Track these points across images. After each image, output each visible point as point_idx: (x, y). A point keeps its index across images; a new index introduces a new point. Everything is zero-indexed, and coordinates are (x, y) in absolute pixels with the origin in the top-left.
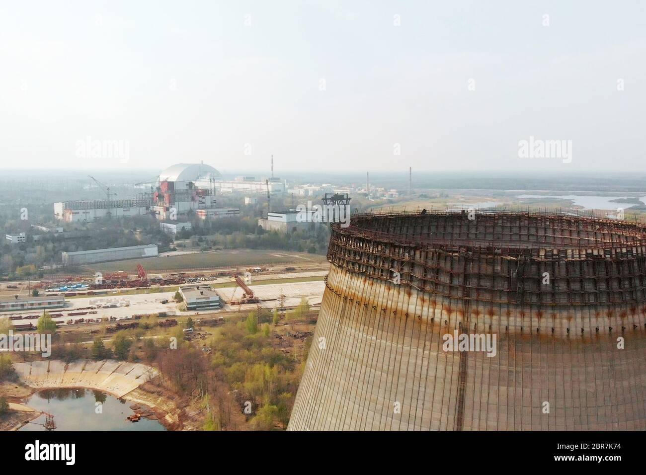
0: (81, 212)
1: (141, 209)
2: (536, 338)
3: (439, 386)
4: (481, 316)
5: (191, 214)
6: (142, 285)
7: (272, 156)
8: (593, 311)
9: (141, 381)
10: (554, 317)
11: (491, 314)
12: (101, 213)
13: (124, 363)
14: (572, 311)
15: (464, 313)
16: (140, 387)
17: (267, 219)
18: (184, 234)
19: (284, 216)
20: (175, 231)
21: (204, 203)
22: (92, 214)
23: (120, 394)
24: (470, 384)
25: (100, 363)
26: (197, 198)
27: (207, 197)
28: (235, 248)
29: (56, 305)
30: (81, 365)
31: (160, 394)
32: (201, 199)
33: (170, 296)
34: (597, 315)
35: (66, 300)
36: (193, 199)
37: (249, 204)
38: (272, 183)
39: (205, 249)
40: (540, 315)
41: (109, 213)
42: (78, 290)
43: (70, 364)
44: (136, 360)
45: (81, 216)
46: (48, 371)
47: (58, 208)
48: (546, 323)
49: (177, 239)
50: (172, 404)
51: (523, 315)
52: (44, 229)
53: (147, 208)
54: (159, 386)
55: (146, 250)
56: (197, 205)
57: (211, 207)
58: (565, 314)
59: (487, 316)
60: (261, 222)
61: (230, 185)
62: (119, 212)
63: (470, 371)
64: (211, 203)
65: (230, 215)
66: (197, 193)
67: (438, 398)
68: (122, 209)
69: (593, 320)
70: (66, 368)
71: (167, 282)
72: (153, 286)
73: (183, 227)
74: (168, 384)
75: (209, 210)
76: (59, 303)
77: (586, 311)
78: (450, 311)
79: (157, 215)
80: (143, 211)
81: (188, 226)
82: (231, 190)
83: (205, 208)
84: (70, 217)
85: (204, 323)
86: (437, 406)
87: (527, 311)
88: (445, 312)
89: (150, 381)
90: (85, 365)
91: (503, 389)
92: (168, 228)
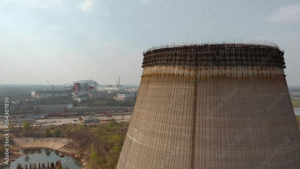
0: (42, 94)
2: (224, 77)
3: (186, 98)
4: (202, 71)
5: (86, 95)
6: (66, 116)
7: (119, 77)
8: (246, 67)
9: (65, 144)
10: (231, 69)
11: (206, 69)
12: (50, 95)
13: (58, 138)
14: (238, 67)
15: (196, 70)
16: (65, 146)
17: (117, 96)
18: (83, 102)
19: (124, 95)
20: (80, 101)
21: (91, 91)
22: (46, 96)
23: (56, 149)
24: (198, 96)
25: (48, 139)
27: (93, 89)
28: (104, 106)
29: (31, 121)
30: (40, 140)
31: (73, 148)
32: (90, 90)
33: (77, 119)
34: (248, 69)
35: (35, 120)
36: (87, 90)
37: (110, 93)
38: (119, 87)
39: (92, 106)
40: (225, 69)
41: (53, 96)
42: (40, 118)
43: (36, 139)
44: (63, 137)
45: (42, 96)
46: (27, 141)
47: (33, 93)
48: (228, 72)
49: (81, 103)
50: (78, 151)
51: (219, 69)
52: (27, 100)
53: (69, 94)
54: (73, 145)
55: (68, 106)
56: (89, 92)
57: (95, 93)
58: (235, 68)
59: (205, 71)
60: (114, 98)
61: (102, 88)
62: (57, 95)
63: (198, 92)
64: (95, 91)
65: (102, 96)
66: (89, 88)
67: (186, 103)
68: (59, 94)
69: (246, 71)
70: (34, 140)
71: (76, 115)
72: (70, 117)
73: (83, 99)
74: (76, 144)
77: (243, 67)
78: (190, 70)
79: (73, 96)
80: (67, 95)
81: (85, 99)
82: (103, 90)
83: (92, 93)
84: (38, 97)
85: (91, 126)
86: (186, 106)
87: (220, 67)
88: (188, 71)
89: (69, 144)
90: (42, 139)
91: (212, 97)
92: (77, 100)
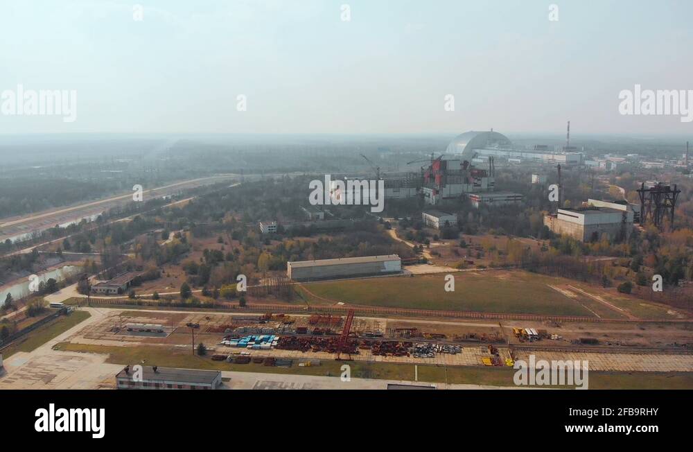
1: (411, 190)
5: (463, 199)
7: (569, 122)
17: (556, 216)
18: (447, 232)
19: (581, 217)
20: (437, 225)
21: (479, 185)
26: (472, 180)
27: (483, 179)
28: (505, 267)
32: (476, 181)
36: (467, 181)
37: (536, 184)
38: (567, 153)
39: (465, 265)
42: (261, 348)
49: (436, 239)
53: (418, 189)
55: (386, 264)
56: (471, 188)
57: (488, 191)
60: (547, 221)
62: (389, 193)
64: (488, 185)
65: (509, 202)
66: (472, 174)
68: (392, 190)
72: (362, 354)
73: (447, 222)
75: (484, 195)
79: (426, 198)
80: (413, 192)
81: (453, 220)
82: (519, 160)
83: (481, 192)
92: (430, 220)
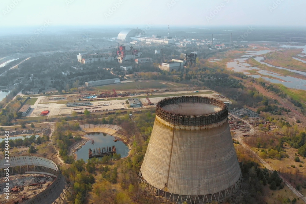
0: (88, 59)
2: (185, 130)
3: (170, 138)
5: (132, 61)
6: (115, 96)
8: (195, 126)
9: (117, 131)
10: (188, 127)
11: (178, 126)
12: (96, 60)
13: (112, 125)
15: (174, 126)
17: (162, 65)
18: (130, 71)
19: (169, 65)
20: (126, 70)
22: (93, 60)
23: (111, 134)
24: (174, 137)
25: (105, 125)
27: (138, 53)
28: (148, 79)
31: (122, 134)
32: (136, 54)
34: (196, 127)
35: (90, 102)
36: (133, 54)
37: (156, 54)
38: (169, 40)
39: (137, 80)
40: (186, 126)
42: (94, 98)
43: (96, 125)
45: (89, 61)
46: (90, 127)
47: (79, 57)
48: (187, 128)
50: (126, 137)
51: (183, 126)
52: (75, 68)
54: (122, 132)
55: (115, 80)
57: (140, 57)
58: (190, 126)
60: (159, 66)
61: (150, 40)
62: (103, 59)
63: (175, 135)
65: (148, 61)
66: (134, 51)
67: (169, 139)
68: (105, 58)
69: (195, 127)
70: (95, 127)
72: (119, 97)
73: (129, 69)
74: (124, 131)
75: (139, 59)
76: (88, 104)
77: (194, 126)
78: (172, 125)
80: (113, 58)
81: (131, 68)
82: (150, 43)
83: (138, 57)
84: (84, 62)
85: (135, 112)
86: (169, 141)
89: (119, 131)
90: (100, 125)
91: (179, 138)
92: (123, 68)
